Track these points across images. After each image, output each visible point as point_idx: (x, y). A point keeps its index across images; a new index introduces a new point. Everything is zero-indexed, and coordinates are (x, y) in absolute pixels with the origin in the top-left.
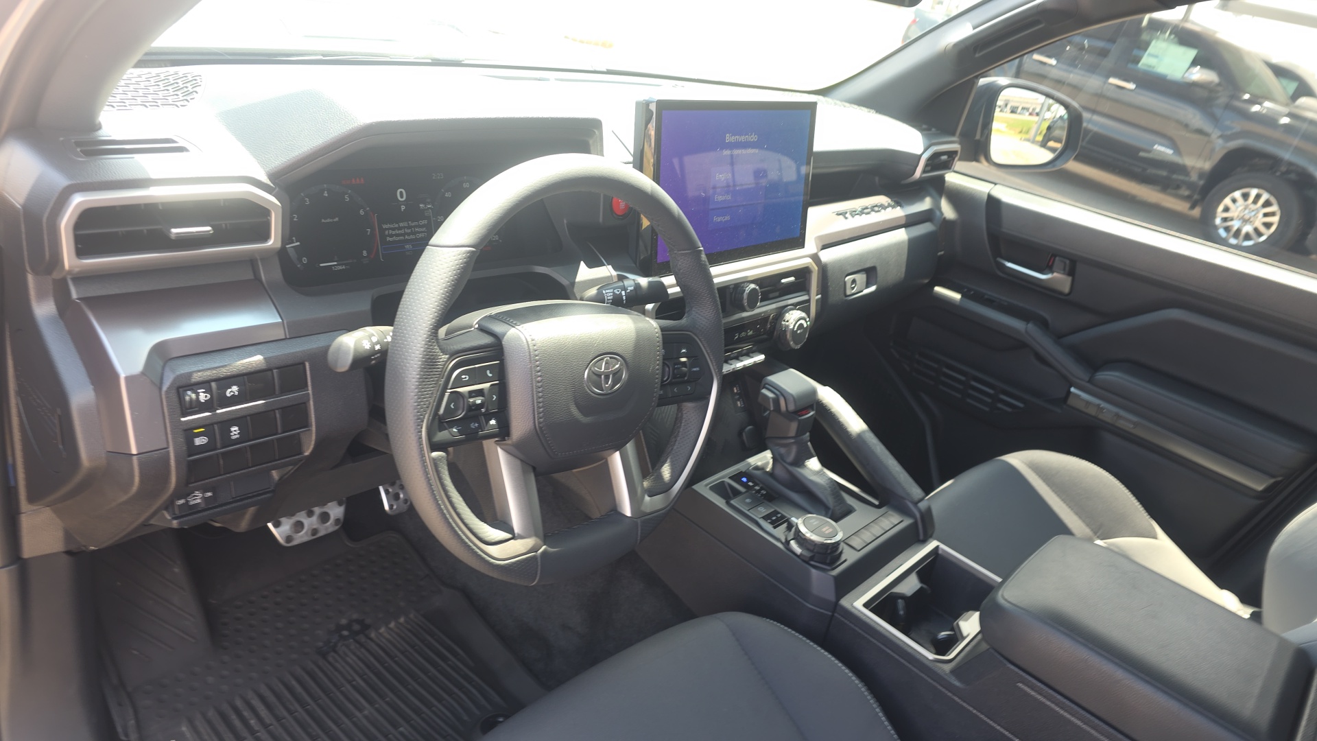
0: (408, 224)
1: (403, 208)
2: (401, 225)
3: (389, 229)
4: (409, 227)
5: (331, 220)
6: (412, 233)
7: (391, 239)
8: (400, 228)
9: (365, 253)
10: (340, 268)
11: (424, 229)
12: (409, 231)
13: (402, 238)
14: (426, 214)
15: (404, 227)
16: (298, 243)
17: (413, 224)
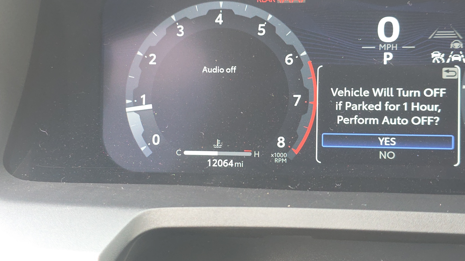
0: (396, 92)
1: (388, 57)
2: (377, 92)
3: (345, 99)
4: (395, 100)
5: (222, 70)
6: (401, 113)
7: (346, 121)
8: (372, 100)
9: (281, 142)
10: (224, 163)
11: (435, 108)
12: (396, 107)
13: (375, 121)
14: (445, 75)
15: (384, 99)
16: (150, 107)
17: (409, 94)
